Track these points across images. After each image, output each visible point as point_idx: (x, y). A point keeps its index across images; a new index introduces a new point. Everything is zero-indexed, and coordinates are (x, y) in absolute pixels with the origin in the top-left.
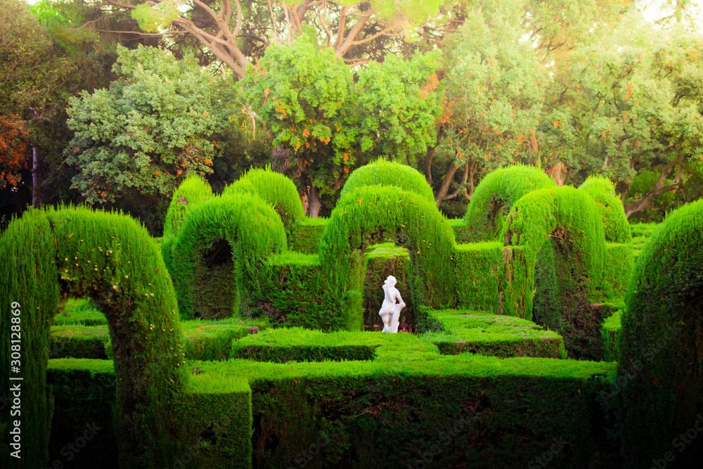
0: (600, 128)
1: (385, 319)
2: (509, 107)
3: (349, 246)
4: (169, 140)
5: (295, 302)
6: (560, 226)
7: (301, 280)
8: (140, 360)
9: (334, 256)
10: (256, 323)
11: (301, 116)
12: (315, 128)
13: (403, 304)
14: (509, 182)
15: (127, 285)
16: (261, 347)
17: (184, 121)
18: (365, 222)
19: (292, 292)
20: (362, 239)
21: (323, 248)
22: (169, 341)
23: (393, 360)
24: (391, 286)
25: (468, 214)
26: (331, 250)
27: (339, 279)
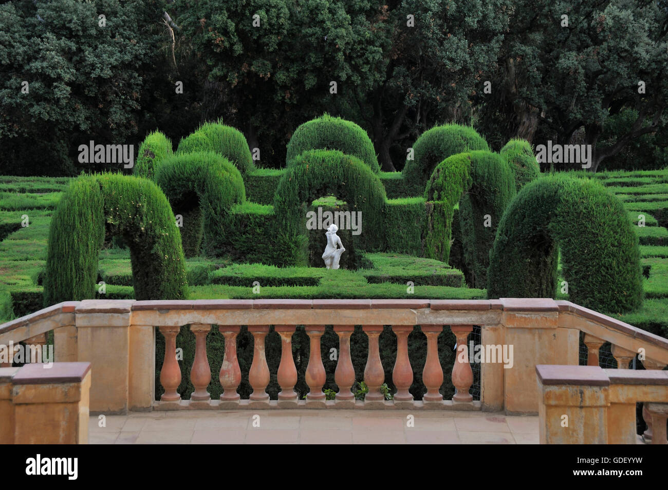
0: (565, 66)
1: (327, 262)
2: (464, 42)
3: (298, 199)
4: (92, 69)
5: (254, 244)
6: (476, 184)
7: (259, 226)
8: (156, 280)
9: (286, 208)
10: (221, 261)
11: (238, 49)
12: (254, 62)
13: (343, 249)
14: (443, 140)
15: (150, 228)
16: (231, 277)
17: (110, 49)
18: (312, 180)
19: (251, 236)
20: (310, 194)
21: (278, 201)
22: (177, 267)
23: (333, 286)
24: (333, 233)
25: (406, 167)
26: (284, 202)
27: (290, 226)
